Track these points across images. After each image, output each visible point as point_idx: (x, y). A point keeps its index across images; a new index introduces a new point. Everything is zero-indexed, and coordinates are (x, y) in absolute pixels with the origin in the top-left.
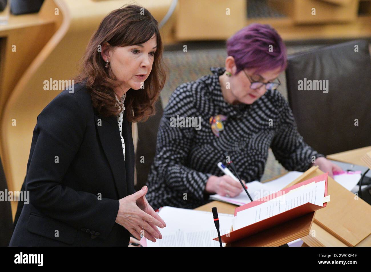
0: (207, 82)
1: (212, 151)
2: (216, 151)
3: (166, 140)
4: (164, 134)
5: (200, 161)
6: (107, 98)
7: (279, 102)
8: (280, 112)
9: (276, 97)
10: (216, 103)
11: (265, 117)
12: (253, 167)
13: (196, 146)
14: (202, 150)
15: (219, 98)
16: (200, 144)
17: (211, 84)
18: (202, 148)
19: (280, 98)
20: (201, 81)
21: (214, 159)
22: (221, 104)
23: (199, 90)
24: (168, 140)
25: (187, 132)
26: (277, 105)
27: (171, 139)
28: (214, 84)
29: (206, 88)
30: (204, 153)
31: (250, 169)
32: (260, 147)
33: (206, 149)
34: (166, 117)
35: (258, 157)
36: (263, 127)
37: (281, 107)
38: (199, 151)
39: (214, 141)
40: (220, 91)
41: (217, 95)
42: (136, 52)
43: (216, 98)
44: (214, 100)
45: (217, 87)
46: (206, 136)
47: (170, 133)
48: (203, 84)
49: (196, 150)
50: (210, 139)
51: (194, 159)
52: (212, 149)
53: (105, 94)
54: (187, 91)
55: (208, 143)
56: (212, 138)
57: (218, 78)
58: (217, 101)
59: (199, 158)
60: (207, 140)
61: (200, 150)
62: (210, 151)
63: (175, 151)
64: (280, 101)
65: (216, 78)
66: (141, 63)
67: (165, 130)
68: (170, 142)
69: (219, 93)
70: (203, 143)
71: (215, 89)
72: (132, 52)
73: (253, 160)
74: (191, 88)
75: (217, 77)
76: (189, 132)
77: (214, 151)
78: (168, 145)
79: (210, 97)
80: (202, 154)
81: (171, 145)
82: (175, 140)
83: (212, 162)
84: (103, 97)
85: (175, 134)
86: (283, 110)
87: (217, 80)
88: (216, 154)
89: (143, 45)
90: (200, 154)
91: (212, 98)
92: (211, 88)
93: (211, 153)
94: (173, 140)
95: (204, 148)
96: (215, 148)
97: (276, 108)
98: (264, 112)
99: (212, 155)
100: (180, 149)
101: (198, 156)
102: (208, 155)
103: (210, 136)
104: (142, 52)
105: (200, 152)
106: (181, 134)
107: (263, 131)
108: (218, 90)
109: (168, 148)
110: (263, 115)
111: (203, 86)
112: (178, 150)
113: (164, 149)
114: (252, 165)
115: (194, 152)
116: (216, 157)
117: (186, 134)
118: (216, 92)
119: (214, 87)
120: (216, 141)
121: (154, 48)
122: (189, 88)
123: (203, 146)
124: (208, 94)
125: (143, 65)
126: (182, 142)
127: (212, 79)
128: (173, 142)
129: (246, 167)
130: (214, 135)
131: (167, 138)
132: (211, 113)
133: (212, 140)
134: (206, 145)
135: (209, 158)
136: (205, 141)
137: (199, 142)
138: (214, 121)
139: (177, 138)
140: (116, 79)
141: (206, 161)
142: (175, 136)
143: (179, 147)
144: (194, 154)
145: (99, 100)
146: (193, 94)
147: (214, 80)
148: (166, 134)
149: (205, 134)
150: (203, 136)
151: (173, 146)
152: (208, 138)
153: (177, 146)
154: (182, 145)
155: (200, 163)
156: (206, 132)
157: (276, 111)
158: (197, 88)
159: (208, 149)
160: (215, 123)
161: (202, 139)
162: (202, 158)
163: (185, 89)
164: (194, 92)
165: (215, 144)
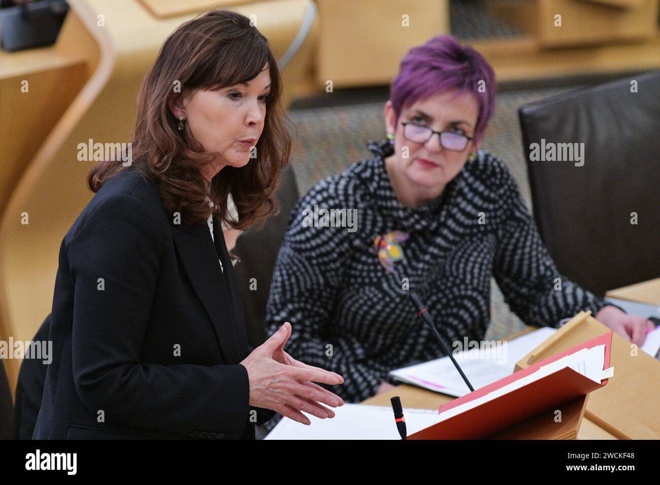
0: (364, 175)
1: (380, 300)
2: (387, 299)
3: (292, 290)
4: (289, 279)
5: (359, 317)
6: (191, 190)
7: (496, 178)
8: (501, 196)
9: (490, 168)
10: (385, 212)
11: (473, 211)
12: (455, 310)
13: (349, 291)
14: (361, 298)
15: (389, 204)
16: (356, 286)
17: (371, 179)
18: (361, 294)
19: (498, 170)
20: (352, 175)
21: (384, 315)
22: (395, 214)
23: (350, 191)
24: (296, 291)
25: (332, 276)
26: (493, 184)
27: (303, 289)
28: (376, 178)
29: (363, 187)
30: (365, 303)
31: (448, 315)
32: (461, 271)
33: (368, 296)
34: (291, 247)
35: (460, 290)
36: (468, 231)
37: (501, 186)
38: (354, 299)
39: (383, 280)
40: (390, 189)
41: (385, 198)
42: (235, 96)
43: (384, 204)
44: (380, 209)
45: (382, 183)
46: (369, 271)
47: (301, 278)
48: (356, 179)
49: (350, 298)
50: (376, 276)
51: (347, 315)
52: (380, 296)
53: (186, 183)
54: (330, 197)
55: (371, 284)
56: (379, 274)
57: (384, 166)
58: (386, 208)
59: (356, 313)
60: (371, 278)
61: (357, 297)
62: (375, 300)
63: (310, 311)
64: (499, 176)
65: (379, 167)
66: (246, 117)
67: (290, 272)
68: (301, 294)
69: (388, 193)
70: (363, 285)
71: (380, 187)
72: (227, 96)
73: (450, 296)
74: (336, 190)
75: (381, 163)
76: (337, 275)
77: (383, 299)
78: (296, 299)
79: (373, 201)
80: (361, 306)
81: (303, 299)
82: (311, 291)
83: (380, 319)
84: (183, 188)
85: (311, 280)
86: (505, 192)
87: (381, 170)
88: (387, 305)
89: (249, 83)
90: (357, 305)
91: (376, 203)
92: (372, 187)
93: (378, 303)
94: (307, 290)
95: (364, 293)
96: (385, 294)
97: (491, 190)
98: (470, 202)
99: (379, 307)
100: (319, 307)
101: (353, 309)
102: (372, 307)
103: (376, 271)
104: (246, 95)
105: (357, 301)
106: (321, 280)
107: (467, 238)
108: (385, 188)
109: (296, 305)
110: (469, 208)
111: (358, 182)
112: (316, 309)
113: (290, 306)
114: (452, 307)
115: (346, 302)
116: (388, 310)
117: (330, 279)
118: (382, 192)
119: (378, 183)
120: (388, 281)
121: (266, 88)
122: (331, 190)
123: (361, 290)
124: (368, 198)
125: (249, 120)
126: (324, 294)
127: (373, 168)
128: (307, 294)
129: (439, 311)
130: (383, 270)
131: (295, 286)
132: (377, 230)
133: (379, 278)
134: (367, 288)
135: (373, 312)
136: (367, 280)
137: (356, 282)
138: (383, 243)
139: (315, 287)
140: (201, 150)
141: (369, 317)
142: (312, 284)
143: (318, 303)
144: (347, 306)
145: (175, 195)
146: (340, 201)
147: (376, 171)
148: (293, 280)
149: (366, 268)
150: (362, 271)
151: (306, 302)
152: (372, 275)
153: (315, 301)
154: (324, 300)
155: (358, 322)
156: (368, 265)
157: (492, 195)
158: (346, 189)
159: (371, 295)
160: (384, 247)
161: (361, 276)
162: (361, 312)
163: (325, 194)
164: (342, 198)
165: (385, 285)
